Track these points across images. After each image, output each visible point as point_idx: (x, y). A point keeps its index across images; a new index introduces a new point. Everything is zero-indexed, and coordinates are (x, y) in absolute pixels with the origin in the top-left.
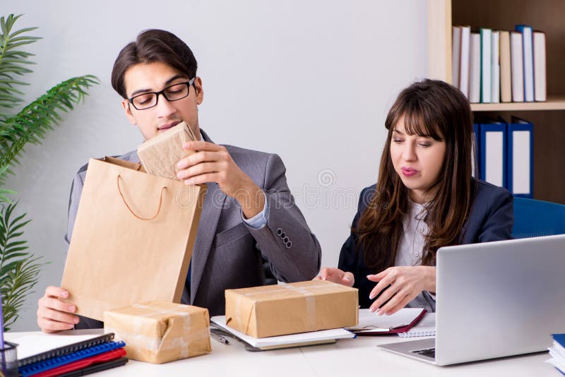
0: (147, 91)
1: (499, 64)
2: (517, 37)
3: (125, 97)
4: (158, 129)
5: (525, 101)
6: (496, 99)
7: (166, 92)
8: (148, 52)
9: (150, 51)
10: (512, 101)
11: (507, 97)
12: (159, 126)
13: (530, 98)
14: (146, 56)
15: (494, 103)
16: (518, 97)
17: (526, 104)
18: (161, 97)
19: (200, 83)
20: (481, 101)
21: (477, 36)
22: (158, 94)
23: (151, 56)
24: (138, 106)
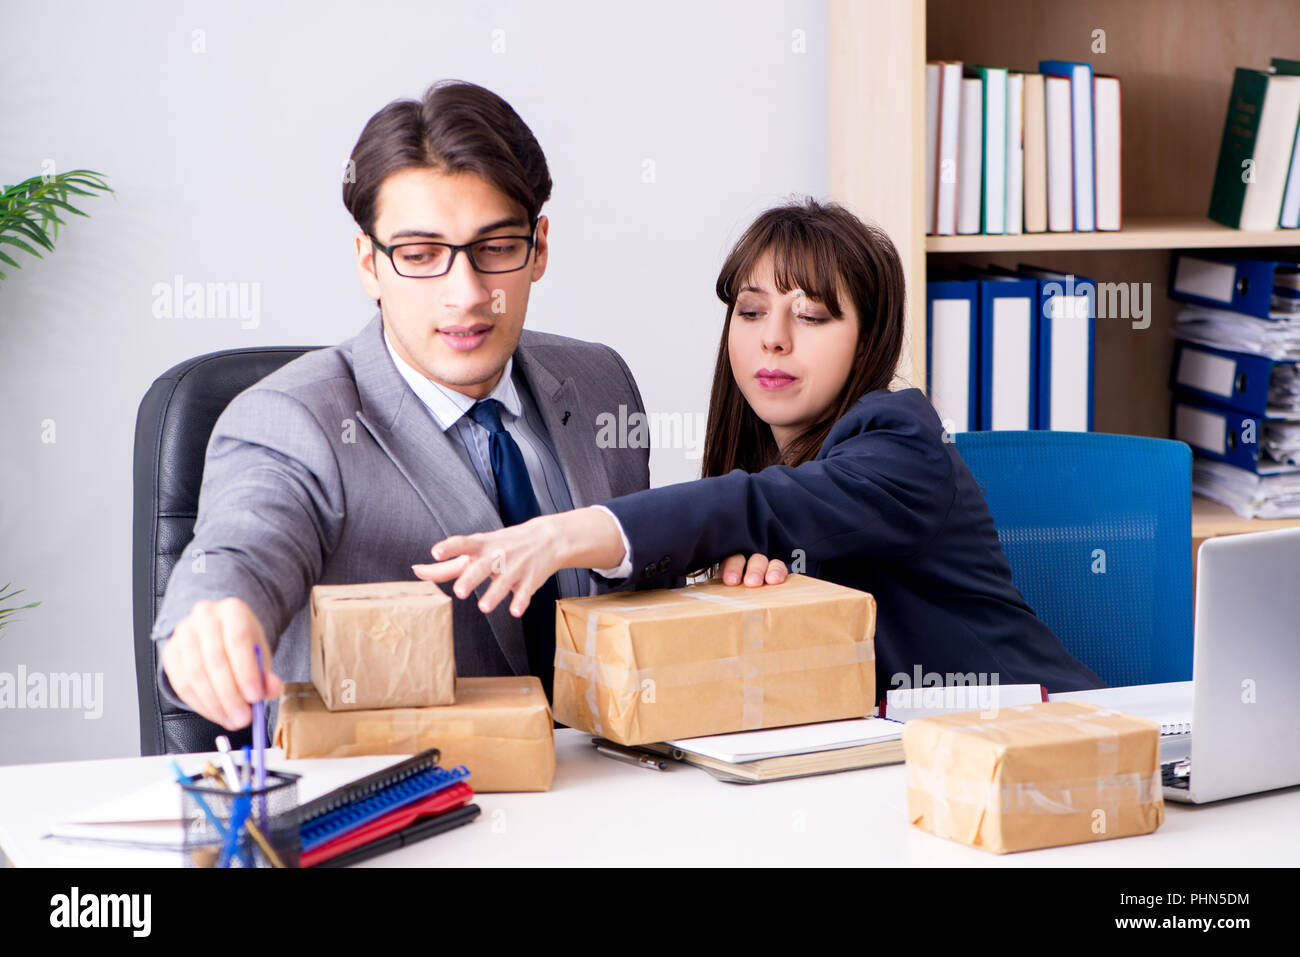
0: (432, 235)
1: (1023, 147)
2: (1058, 86)
3: (369, 231)
4: (437, 331)
5: (1075, 229)
6: (1016, 227)
7: (476, 250)
8: (454, 149)
9: (460, 148)
10: (1049, 231)
11: (1036, 222)
12: (441, 326)
13: (1085, 222)
14: (450, 157)
15: (1009, 234)
16: (1061, 221)
17: (1077, 236)
18: (461, 258)
19: (545, 232)
20: (982, 231)
21: (974, 85)
22: (455, 249)
23: (459, 159)
24: (403, 266)
